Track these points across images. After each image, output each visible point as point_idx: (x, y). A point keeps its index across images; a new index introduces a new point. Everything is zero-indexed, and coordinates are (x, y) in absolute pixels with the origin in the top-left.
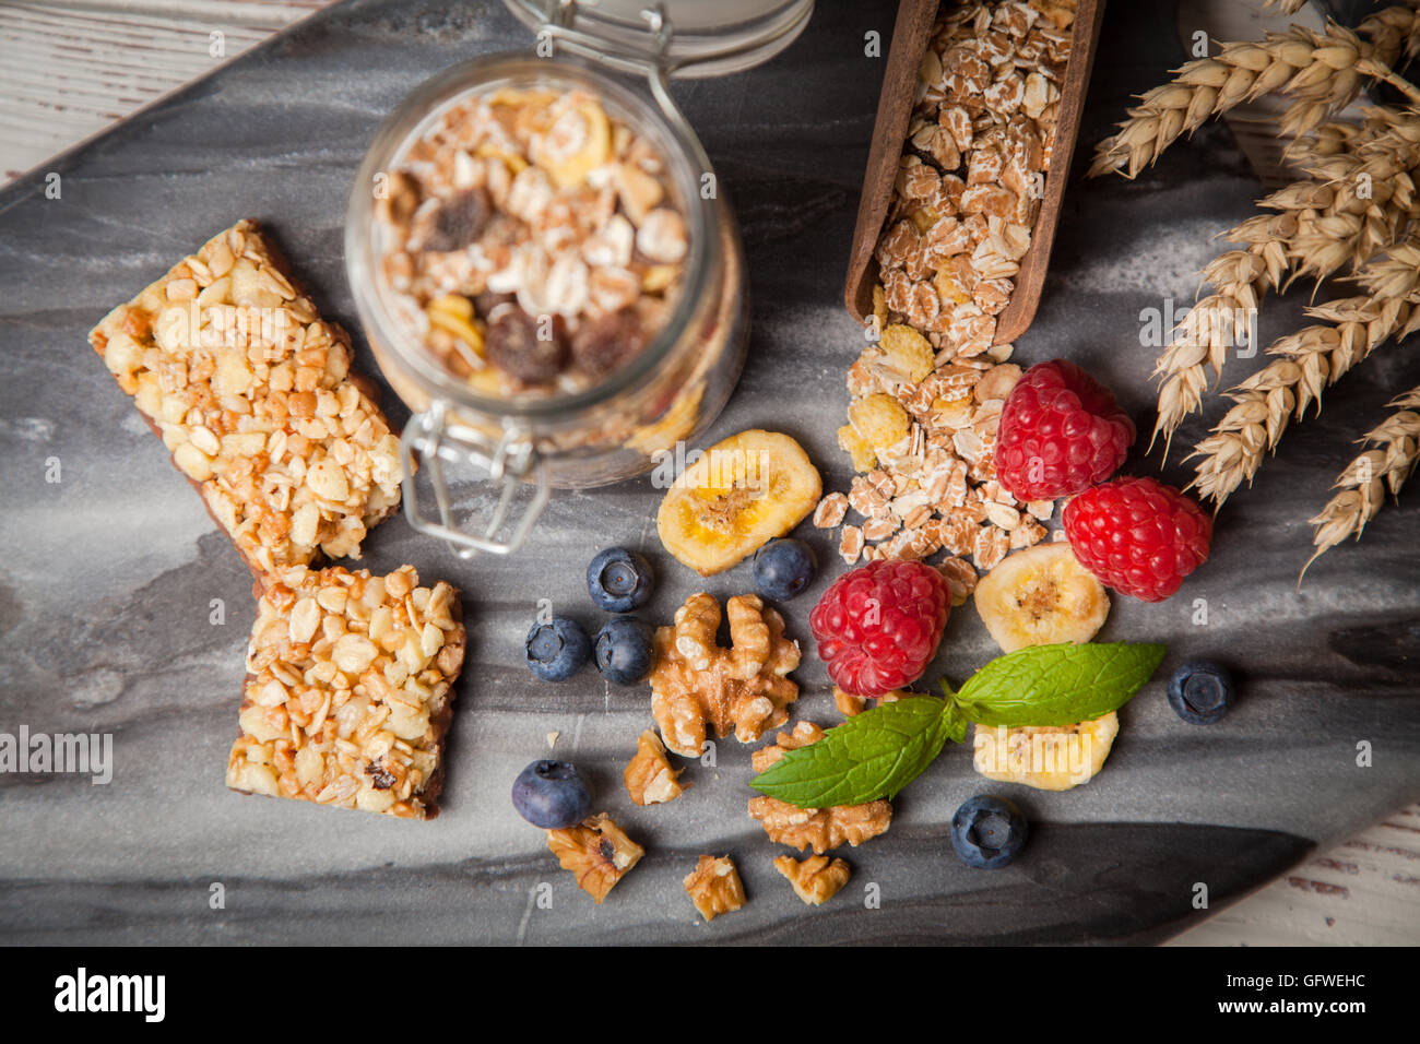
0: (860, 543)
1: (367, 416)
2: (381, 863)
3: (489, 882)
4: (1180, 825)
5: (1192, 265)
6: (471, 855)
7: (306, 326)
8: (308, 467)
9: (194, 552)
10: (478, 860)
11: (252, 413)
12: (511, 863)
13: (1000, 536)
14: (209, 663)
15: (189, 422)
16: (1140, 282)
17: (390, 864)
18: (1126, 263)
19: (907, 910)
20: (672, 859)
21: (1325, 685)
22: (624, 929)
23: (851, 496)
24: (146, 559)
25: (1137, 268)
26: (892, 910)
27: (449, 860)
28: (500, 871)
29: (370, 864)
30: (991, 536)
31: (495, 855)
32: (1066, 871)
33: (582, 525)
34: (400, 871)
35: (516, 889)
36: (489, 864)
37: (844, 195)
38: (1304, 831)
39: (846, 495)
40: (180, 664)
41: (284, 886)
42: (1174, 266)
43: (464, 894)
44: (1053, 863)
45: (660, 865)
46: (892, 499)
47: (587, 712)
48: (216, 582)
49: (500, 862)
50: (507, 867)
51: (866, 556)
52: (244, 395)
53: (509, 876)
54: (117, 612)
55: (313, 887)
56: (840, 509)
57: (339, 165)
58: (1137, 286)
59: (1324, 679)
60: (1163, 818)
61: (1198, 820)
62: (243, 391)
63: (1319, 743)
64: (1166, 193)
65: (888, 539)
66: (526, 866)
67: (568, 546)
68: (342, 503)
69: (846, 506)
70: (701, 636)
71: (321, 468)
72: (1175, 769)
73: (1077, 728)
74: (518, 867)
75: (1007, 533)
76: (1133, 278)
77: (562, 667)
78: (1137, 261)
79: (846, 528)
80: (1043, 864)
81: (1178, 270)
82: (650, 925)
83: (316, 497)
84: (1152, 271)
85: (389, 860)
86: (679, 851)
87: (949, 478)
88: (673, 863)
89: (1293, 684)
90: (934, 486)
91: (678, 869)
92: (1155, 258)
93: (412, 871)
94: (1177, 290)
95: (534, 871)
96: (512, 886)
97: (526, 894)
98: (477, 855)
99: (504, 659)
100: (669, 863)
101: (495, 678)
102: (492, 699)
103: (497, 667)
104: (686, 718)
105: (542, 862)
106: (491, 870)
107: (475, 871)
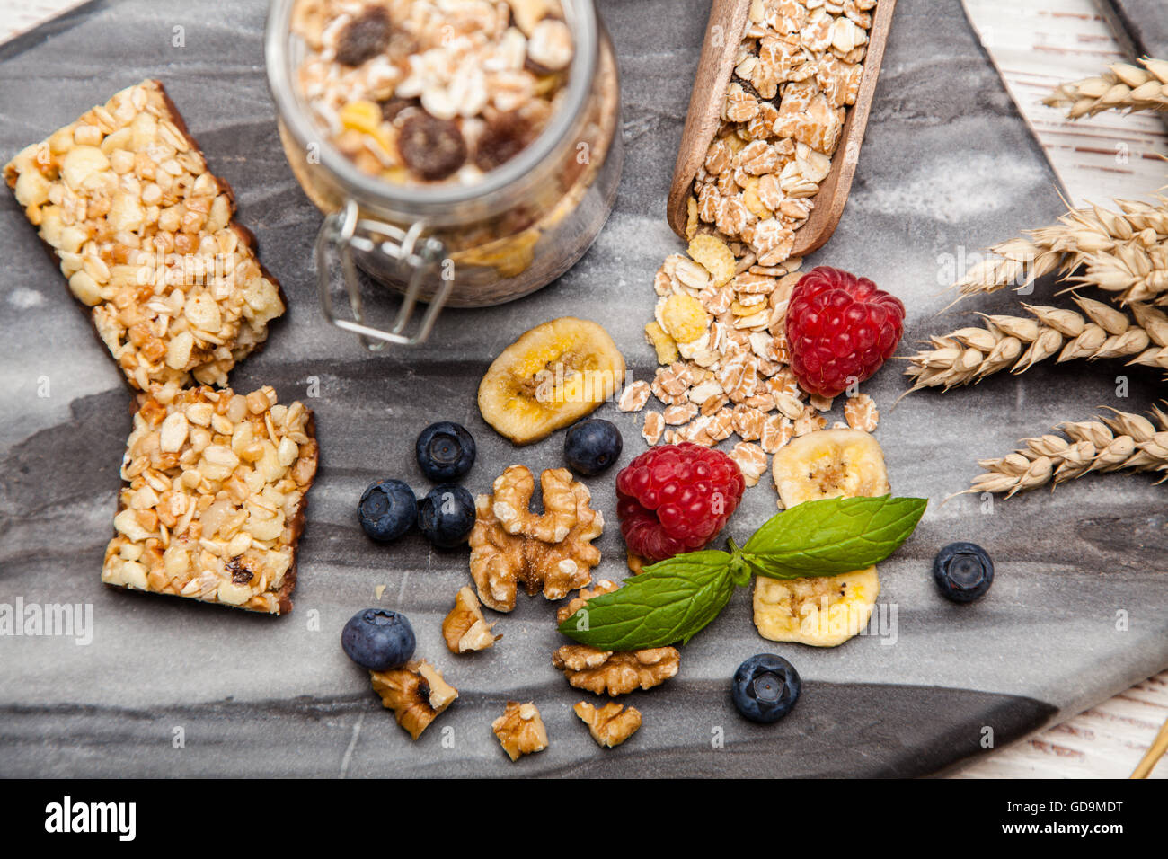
0: (660, 427)
1: (243, 259)
2: (221, 698)
3: (317, 719)
4: (937, 689)
5: (964, 191)
6: (302, 692)
7: (195, 176)
8: (186, 299)
9: (67, 414)
10: (310, 697)
11: (141, 248)
12: (338, 701)
13: (786, 423)
14: (76, 513)
15: (85, 253)
16: (918, 205)
17: (230, 698)
18: (906, 189)
19: (691, 756)
20: (482, 702)
21: (1071, 568)
22: (437, 764)
23: (654, 385)
24: (24, 419)
25: (915, 193)
26: (679, 756)
27: (283, 697)
28: (328, 708)
29: (211, 698)
30: (778, 423)
31: (325, 693)
32: (834, 726)
33: (413, 402)
34: (239, 704)
35: (342, 725)
36: (318, 701)
37: (658, 119)
38: (1048, 699)
39: (650, 383)
40: (50, 513)
41: (134, 715)
42: (948, 193)
43: (295, 727)
44: (823, 718)
45: (473, 706)
46: (691, 387)
47: (412, 569)
48: (85, 443)
49: (329, 701)
50: (335, 705)
51: (667, 438)
52: (135, 232)
53: (335, 713)
55: (160, 717)
56: (643, 396)
57: (213, 77)
58: (914, 208)
59: (1070, 562)
60: (922, 682)
61: (954, 684)
62: (135, 228)
63: (1062, 619)
64: (943, 127)
65: (686, 423)
66: (351, 705)
67: (401, 420)
68: (215, 334)
69: (648, 393)
70: (516, 503)
71: (198, 301)
72: (934, 638)
74: (344, 704)
75: (792, 421)
76: (912, 202)
77: (389, 525)
78: (916, 186)
79: (649, 413)
80: (813, 719)
81: (951, 196)
82: (460, 762)
83: (192, 326)
84: (929, 195)
85: (229, 695)
86: (489, 696)
87: (742, 372)
88: (484, 705)
89: (1042, 567)
90: (728, 378)
91: (487, 711)
92: (931, 184)
93: (249, 705)
94: (950, 213)
95: (358, 710)
96: (338, 722)
97: (351, 729)
98: (309, 693)
99: (340, 518)
100: (480, 706)
101: (331, 536)
102: (328, 554)
103: (333, 525)
104: (499, 575)
105: (367, 701)
106: (320, 706)
107: (306, 707)
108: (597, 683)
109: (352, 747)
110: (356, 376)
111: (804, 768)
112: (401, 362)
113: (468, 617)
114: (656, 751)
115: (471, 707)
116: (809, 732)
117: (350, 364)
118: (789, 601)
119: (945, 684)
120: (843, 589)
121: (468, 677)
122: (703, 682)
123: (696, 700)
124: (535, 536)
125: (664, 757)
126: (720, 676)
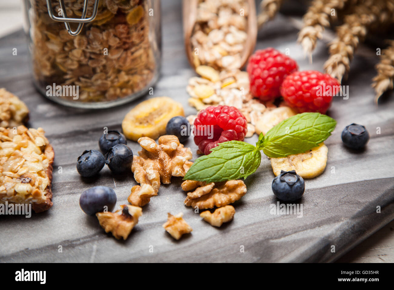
2: (23, 249)
3: (74, 247)
6: (64, 239)
12: (83, 239)
13: (260, 114)
20: (155, 225)
28: (78, 242)
29: (17, 250)
31: (75, 238)
34: (32, 250)
35: (87, 247)
36: (74, 241)
49: (79, 240)
50: (82, 241)
53: (83, 243)
60: (359, 180)
61: (372, 178)
66: (89, 239)
73: (311, 152)
74: (85, 240)
75: (262, 113)
80: (315, 201)
85: (27, 247)
86: (158, 223)
88: (156, 227)
93: (38, 249)
95: (94, 240)
96: (85, 247)
97: (92, 248)
98: (67, 239)
100: (154, 227)
101: (65, 186)
102: (65, 192)
103: (66, 182)
104: (149, 167)
105: (97, 236)
106: (74, 243)
107: (67, 244)
108: (210, 202)
109: (94, 254)
111: (319, 218)
113: (139, 189)
114: (246, 226)
115: (150, 228)
116: (315, 205)
119: (368, 179)
121: (145, 219)
122: (258, 199)
123: (258, 205)
124: (162, 147)
125: (251, 227)
126: (265, 196)
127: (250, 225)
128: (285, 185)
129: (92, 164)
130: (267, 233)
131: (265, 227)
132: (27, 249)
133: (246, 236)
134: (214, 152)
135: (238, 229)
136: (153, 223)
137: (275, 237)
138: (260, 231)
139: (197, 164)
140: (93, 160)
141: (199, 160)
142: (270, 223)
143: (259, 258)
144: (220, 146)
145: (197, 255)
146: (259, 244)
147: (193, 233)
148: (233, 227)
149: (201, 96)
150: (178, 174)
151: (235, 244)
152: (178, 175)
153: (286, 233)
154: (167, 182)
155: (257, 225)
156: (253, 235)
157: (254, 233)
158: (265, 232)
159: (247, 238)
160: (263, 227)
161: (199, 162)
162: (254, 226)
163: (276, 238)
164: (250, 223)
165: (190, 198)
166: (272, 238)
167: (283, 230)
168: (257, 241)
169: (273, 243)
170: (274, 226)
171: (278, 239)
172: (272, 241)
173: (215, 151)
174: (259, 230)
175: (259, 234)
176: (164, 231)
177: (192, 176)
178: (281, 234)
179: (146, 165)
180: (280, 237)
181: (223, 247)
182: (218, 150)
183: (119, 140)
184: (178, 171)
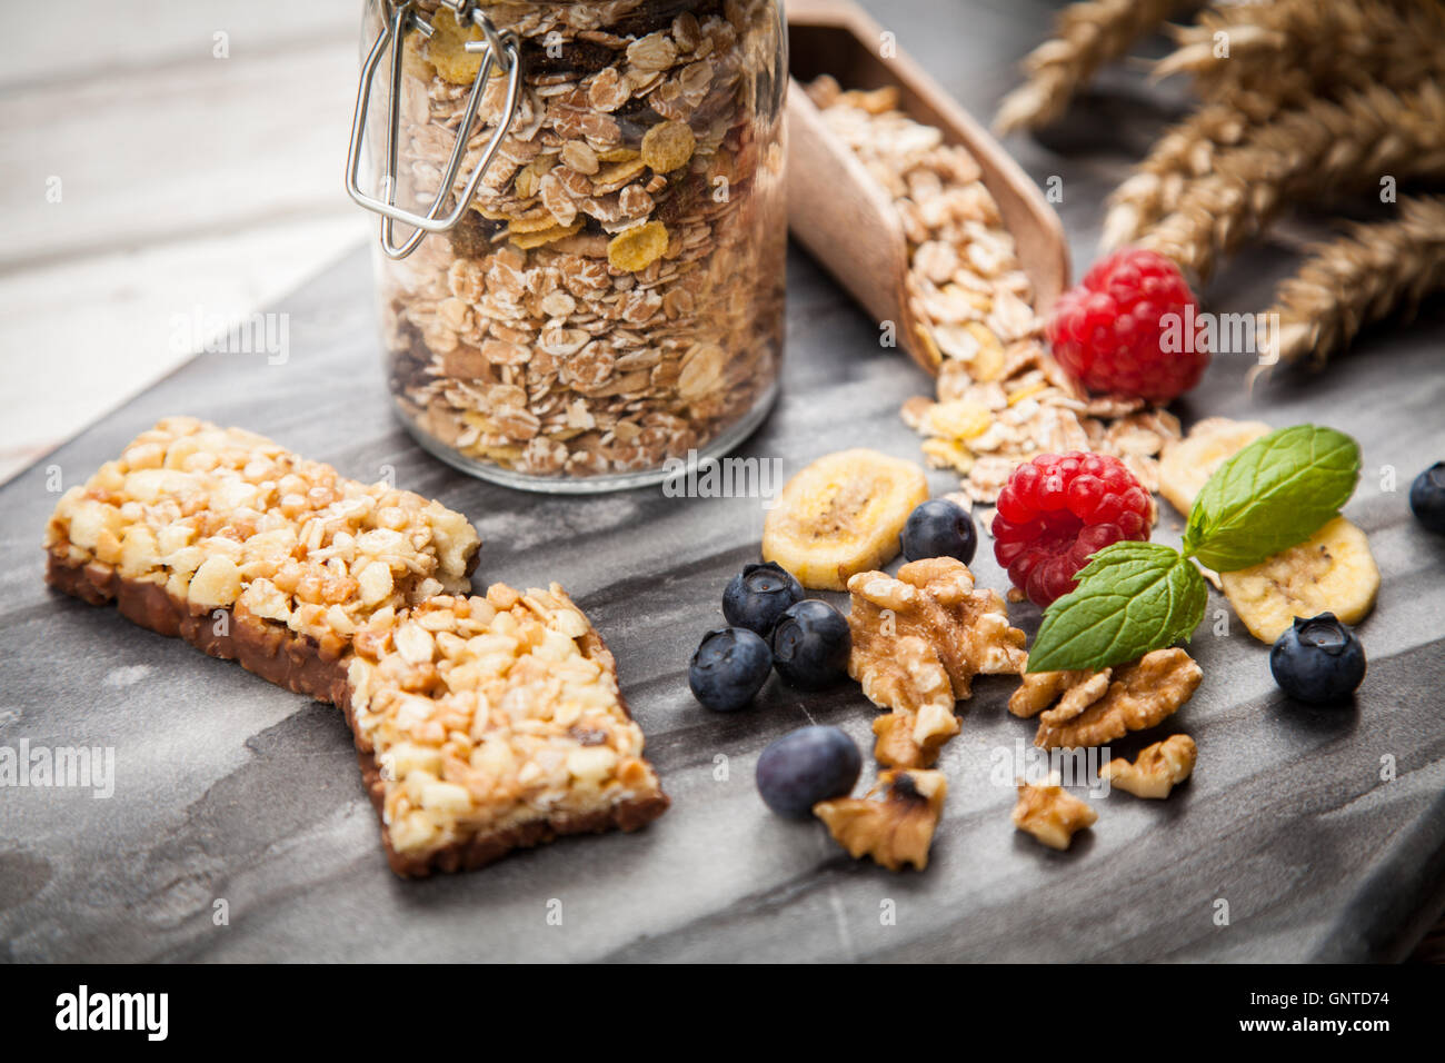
2: (631, 941)
3: (777, 913)
6: (737, 895)
9: (245, 756)
10: (750, 897)
12: (791, 886)
14: (314, 837)
17: (644, 935)
20: (980, 818)
24: (187, 779)
27: (714, 909)
28: (782, 897)
29: (619, 944)
31: (768, 885)
34: (659, 939)
35: (813, 908)
36: (764, 896)
39: (962, 491)
40: (276, 849)
45: (971, 829)
49: (779, 890)
50: (790, 892)
53: (799, 898)
54: (174, 831)
67: (686, 622)
74: (801, 888)
85: (639, 934)
87: (1062, 428)
93: (674, 934)
95: (824, 886)
96: (807, 907)
97: (829, 908)
98: (745, 891)
99: (671, 725)
100: (981, 825)
101: (669, 744)
102: (677, 761)
103: (665, 735)
104: (917, 653)
105: (829, 874)
106: (772, 900)
107: (751, 907)
109: (842, 922)
110: (604, 603)
111: (1425, 739)
112: (650, 575)
113: (903, 724)
114: (1235, 786)
117: (589, 596)
118: (1274, 589)
120: (1327, 552)
122: (1237, 708)
123: (1242, 725)
124: (935, 593)
125: (1249, 787)
126: (1253, 697)
127: (1245, 781)
128: (1318, 657)
129: (747, 669)
130: (1301, 797)
131: (1287, 783)
132: (643, 938)
133: (1244, 812)
134: (1087, 581)
135: (1216, 797)
136: (973, 814)
137: (1325, 804)
138: (1277, 793)
139: (1052, 622)
140: (746, 656)
141: (1058, 609)
142: (1296, 769)
143: (1305, 867)
144: (1096, 561)
145: (1132, 882)
146: (1290, 829)
147: (1094, 828)
148: (1198, 795)
149: (959, 432)
150: (1000, 664)
151: (1224, 838)
152: (1001, 668)
153: (1352, 790)
154: (966, 693)
155: (1264, 780)
156: (1264, 809)
157: (1265, 804)
158: (1293, 796)
159: (1251, 819)
160: (1282, 782)
161: (1058, 616)
162: (1255, 785)
163: (1330, 809)
164: (1243, 776)
165: (1052, 724)
166: (1320, 811)
167: (1341, 784)
168: (1281, 824)
169: (1327, 821)
170: (1311, 775)
171: (1336, 809)
172: (1322, 817)
173: (1089, 576)
174: (1275, 793)
175: (1278, 803)
176: (1011, 831)
177: (1052, 659)
178: (1338, 794)
179: (904, 652)
180: (1340, 804)
181: (1194, 853)
182: (1095, 574)
183: (789, 589)
184: (999, 655)
